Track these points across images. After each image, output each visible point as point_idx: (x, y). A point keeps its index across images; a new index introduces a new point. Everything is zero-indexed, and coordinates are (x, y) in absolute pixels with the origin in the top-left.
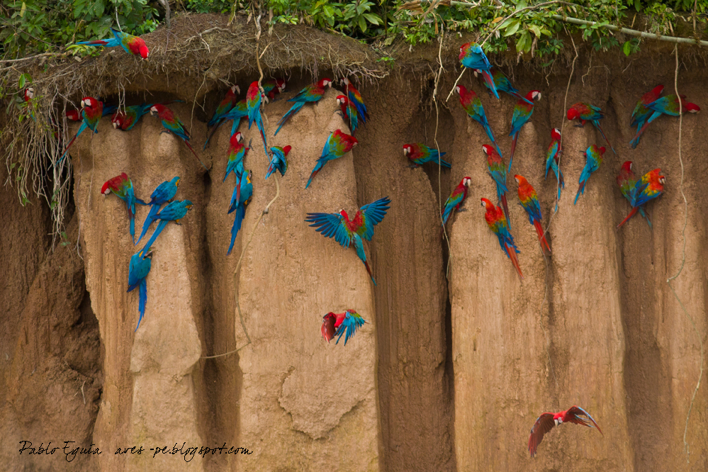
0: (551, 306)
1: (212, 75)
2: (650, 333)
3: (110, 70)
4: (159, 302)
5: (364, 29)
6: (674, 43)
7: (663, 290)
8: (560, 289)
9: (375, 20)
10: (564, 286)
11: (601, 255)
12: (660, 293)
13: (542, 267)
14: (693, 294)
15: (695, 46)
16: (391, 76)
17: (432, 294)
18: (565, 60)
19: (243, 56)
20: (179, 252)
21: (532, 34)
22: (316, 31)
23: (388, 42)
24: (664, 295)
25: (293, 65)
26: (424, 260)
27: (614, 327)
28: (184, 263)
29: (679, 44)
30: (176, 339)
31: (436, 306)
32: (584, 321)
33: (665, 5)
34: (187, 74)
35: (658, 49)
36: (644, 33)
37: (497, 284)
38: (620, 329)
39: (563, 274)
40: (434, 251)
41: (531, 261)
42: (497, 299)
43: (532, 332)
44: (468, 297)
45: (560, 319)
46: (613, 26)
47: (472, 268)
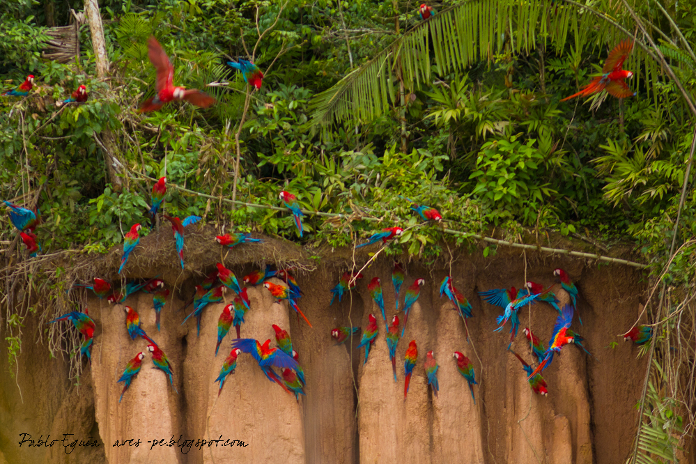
0: (431, 437)
1: (189, 268)
2: (503, 458)
3: (115, 263)
4: (148, 432)
5: (300, 235)
6: (522, 248)
7: (512, 427)
8: (438, 426)
9: (307, 228)
10: (441, 424)
11: (468, 401)
12: (510, 429)
13: (425, 409)
14: (534, 430)
15: (537, 251)
16: (318, 269)
17: (346, 427)
18: (444, 260)
19: (212, 254)
20: (163, 396)
21: (420, 243)
22: (265, 237)
23: (316, 244)
24: (513, 431)
25: (248, 261)
26: (340, 403)
27: (477, 454)
28: (167, 404)
29: (526, 249)
30: (161, 458)
31: (349, 436)
32: (455, 449)
33: (516, 222)
34: (171, 267)
35: (510, 253)
36: (500, 241)
37: (393, 421)
38: (481, 455)
39: (440, 414)
40: (348, 396)
41: (417, 405)
42: (393, 432)
43: (417, 456)
44: (371, 430)
45: (438, 447)
46: (479, 236)
47: (374, 409)
